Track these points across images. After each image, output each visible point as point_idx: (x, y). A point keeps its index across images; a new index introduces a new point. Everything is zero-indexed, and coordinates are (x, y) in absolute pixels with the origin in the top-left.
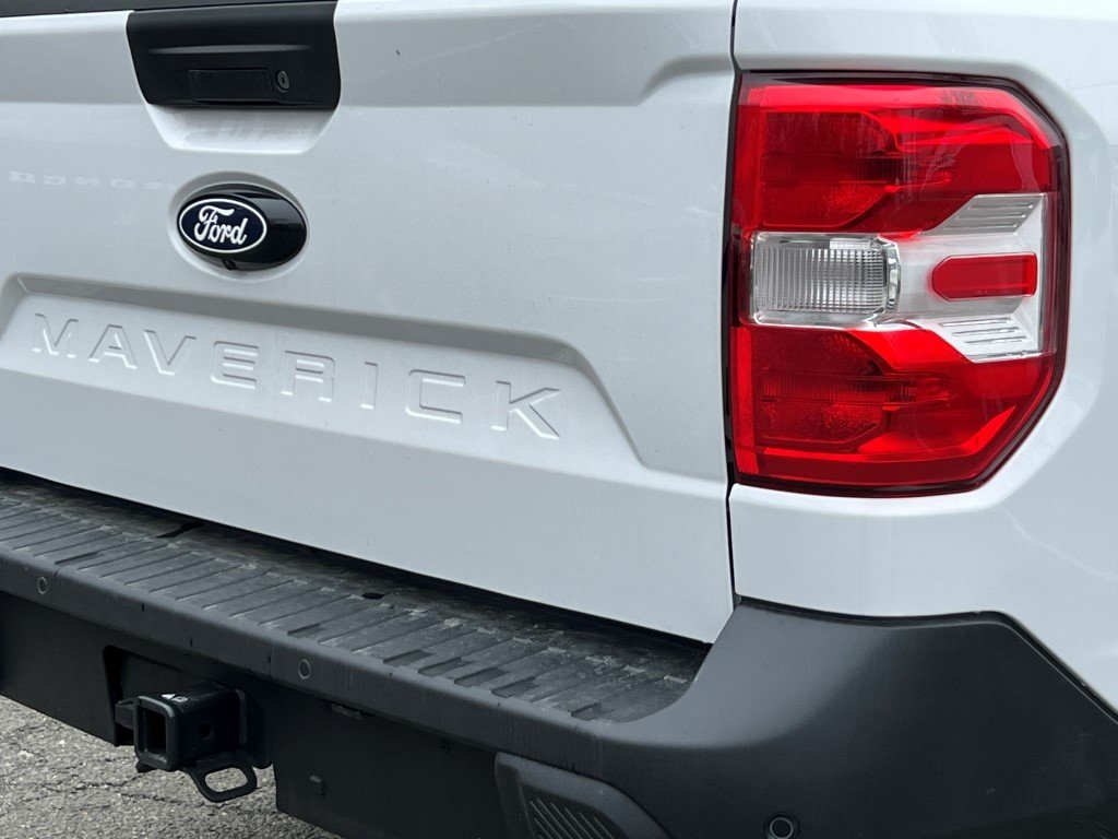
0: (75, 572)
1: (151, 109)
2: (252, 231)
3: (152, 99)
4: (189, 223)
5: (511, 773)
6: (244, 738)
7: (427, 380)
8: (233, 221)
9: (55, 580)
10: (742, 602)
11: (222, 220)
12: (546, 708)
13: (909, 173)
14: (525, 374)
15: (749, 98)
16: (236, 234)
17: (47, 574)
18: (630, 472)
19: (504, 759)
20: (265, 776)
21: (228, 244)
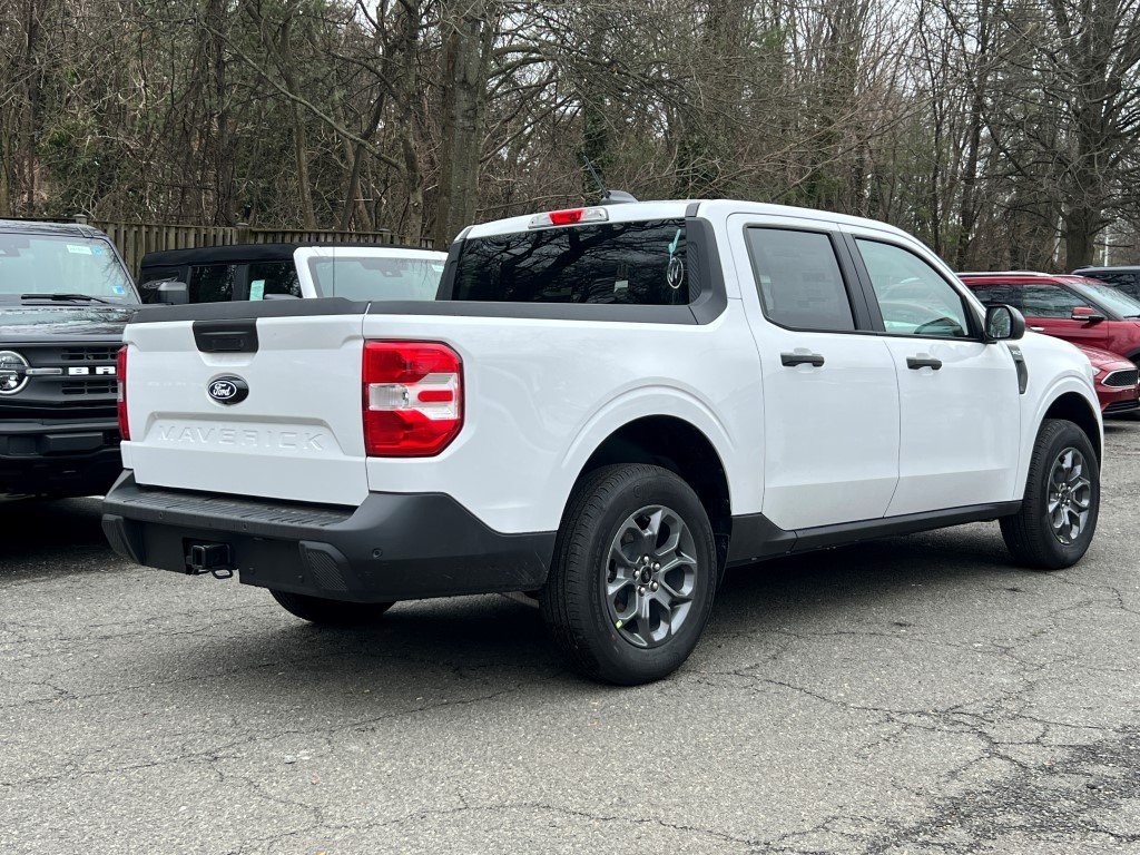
0: (171, 509)
1: (201, 354)
2: (232, 391)
3: (200, 350)
4: (212, 389)
5: (303, 546)
6: (229, 561)
7: (286, 435)
8: (226, 388)
9: (165, 512)
10: (370, 492)
11: (222, 388)
12: (313, 526)
13: (408, 366)
14: (313, 430)
15: (368, 346)
16: (226, 392)
17: (163, 511)
18: (342, 457)
19: (301, 542)
20: (236, 573)
21: (224, 396)
